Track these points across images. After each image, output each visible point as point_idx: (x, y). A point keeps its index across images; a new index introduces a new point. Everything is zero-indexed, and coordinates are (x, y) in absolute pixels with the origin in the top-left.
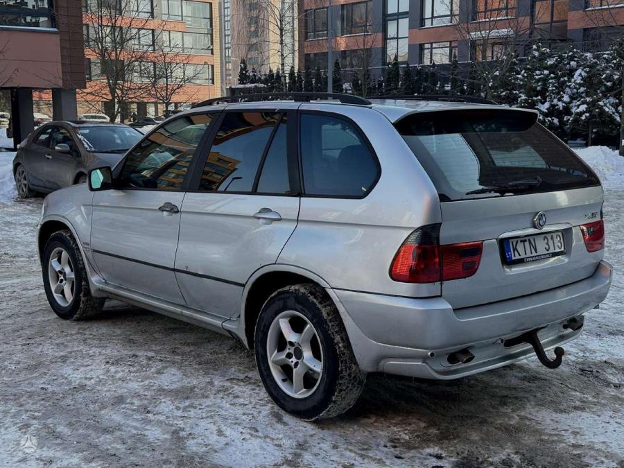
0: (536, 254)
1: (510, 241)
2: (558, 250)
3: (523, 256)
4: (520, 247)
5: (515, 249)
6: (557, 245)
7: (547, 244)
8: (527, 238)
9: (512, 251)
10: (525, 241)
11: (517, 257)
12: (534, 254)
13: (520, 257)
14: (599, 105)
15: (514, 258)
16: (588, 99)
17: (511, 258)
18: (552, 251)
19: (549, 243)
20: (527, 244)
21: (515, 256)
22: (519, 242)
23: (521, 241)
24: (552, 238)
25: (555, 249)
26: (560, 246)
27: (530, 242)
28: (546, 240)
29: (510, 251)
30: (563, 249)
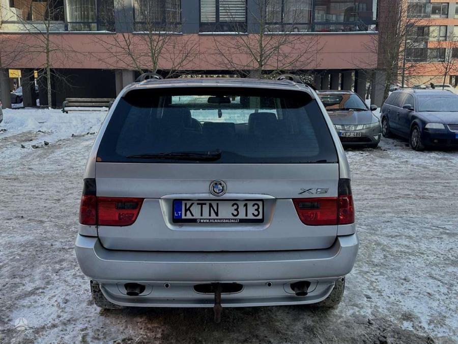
0: (217, 218)
1: (183, 203)
2: (250, 217)
3: (197, 217)
4: (195, 209)
5: (188, 210)
6: (251, 213)
7: (236, 210)
8: (208, 203)
9: (183, 211)
10: (205, 204)
11: (189, 216)
12: (214, 216)
13: (192, 217)
15: (183, 217)
17: (181, 217)
18: (242, 215)
19: (239, 209)
20: (206, 207)
21: (186, 215)
22: (196, 204)
23: (198, 204)
24: (245, 205)
25: (246, 215)
26: (256, 213)
27: (211, 206)
28: (235, 207)
29: (181, 211)
30: (260, 217)
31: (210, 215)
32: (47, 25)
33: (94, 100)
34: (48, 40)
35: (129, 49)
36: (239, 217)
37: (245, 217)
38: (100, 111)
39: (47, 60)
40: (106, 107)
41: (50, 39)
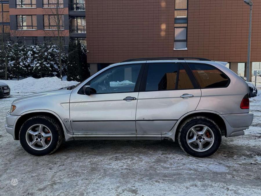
14: (44, 64)
16: (40, 62)
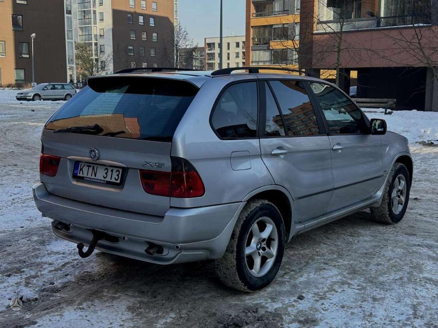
0: (95, 178)
1: (81, 163)
2: (113, 180)
3: (85, 175)
4: (85, 169)
5: (81, 169)
6: (114, 177)
7: (106, 173)
8: (92, 165)
9: (79, 169)
10: (90, 166)
11: (81, 175)
12: (93, 177)
13: (82, 176)
15: (78, 175)
17: (77, 174)
18: (108, 179)
19: (108, 173)
20: (91, 169)
21: (79, 173)
22: (86, 166)
23: (87, 166)
24: (112, 171)
25: (111, 179)
26: (117, 178)
27: (93, 168)
28: (106, 171)
29: (78, 170)
30: (118, 181)
31: (92, 176)
32: (341, 23)
33: (373, 100)
34: (340, 38)
35: (419, 43)
36: (107, 179)
37: (110, 180)
38: (376, 112)
39: (338, 59)
40: (383, 108)
41: (343, 38)
